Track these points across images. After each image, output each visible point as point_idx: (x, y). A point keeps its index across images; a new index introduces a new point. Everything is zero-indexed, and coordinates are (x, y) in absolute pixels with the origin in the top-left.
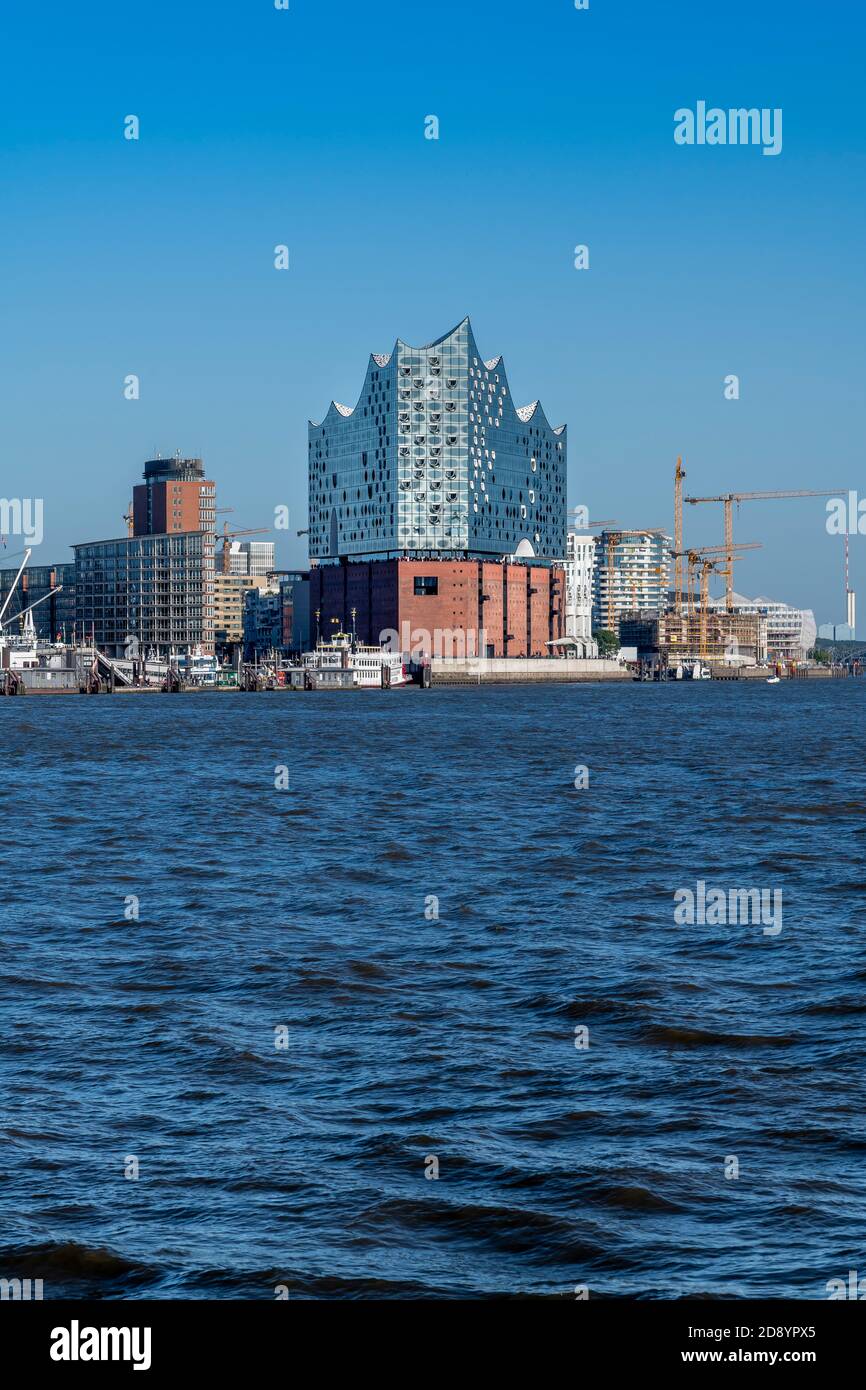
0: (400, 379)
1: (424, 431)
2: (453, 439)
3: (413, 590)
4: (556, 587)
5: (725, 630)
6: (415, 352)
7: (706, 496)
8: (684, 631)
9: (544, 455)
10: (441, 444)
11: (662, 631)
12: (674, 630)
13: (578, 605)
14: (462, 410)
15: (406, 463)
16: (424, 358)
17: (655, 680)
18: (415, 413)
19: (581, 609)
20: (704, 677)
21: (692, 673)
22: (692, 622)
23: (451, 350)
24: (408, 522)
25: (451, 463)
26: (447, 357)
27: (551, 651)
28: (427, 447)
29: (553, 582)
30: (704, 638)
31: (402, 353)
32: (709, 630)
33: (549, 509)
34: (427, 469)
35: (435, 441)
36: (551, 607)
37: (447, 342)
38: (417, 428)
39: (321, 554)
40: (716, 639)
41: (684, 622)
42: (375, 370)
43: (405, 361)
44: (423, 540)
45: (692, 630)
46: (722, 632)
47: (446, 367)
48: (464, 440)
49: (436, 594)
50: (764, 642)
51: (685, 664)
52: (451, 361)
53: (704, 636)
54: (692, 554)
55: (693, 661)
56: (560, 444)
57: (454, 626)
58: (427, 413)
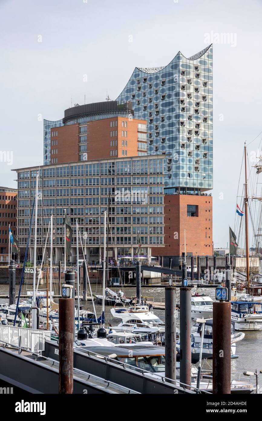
0: (181, 77)
2: (206, 119)
3: (186, 213)
6: (188, 62)
10: (200, 121)
16: (192, 65)
18: (188, 100)
23: (204, 63)
24: (185, 170)
25: (205, 134)
26: (203, 67)
28: (193, 122)
31: (182, 60)
34: (193, 137)
35: (197, 119)
37: (203, 57)
38: (189, 109)
43: (183, 65)
44: (192, 181)
47: (202, 73)
48: (211, 120)
49: (198, 216)
52: (205, 70)
57: (206, 237)
58: (193, 101)
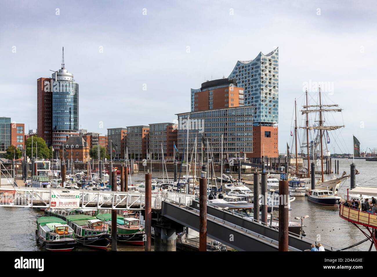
0: (261, 65)
1: (267, 83)
3: (264, 135)
6: (265, 57)
10: (272, 88)
15: (263, 93)
16: (267, 59)
18: (265, 77)
23: (274, 57)
24: (263, 113)
25: (274, 95)
26: (273, 60)
28: (268, 89)
31: (262, 57)
34: (268, 96)
35: (270, 86)
43: (263, 59)
44: (267, 119)
47: (273, 63)
49: (270, 137)
57: (275, 148)
58: (268, 77)
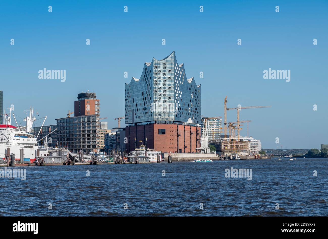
0: (154, 69)
1: (161, 85)
2: (170, 88)
4: (198, 132)
5: (240, 145)
6: (159, 62)
7: (232, 108)
8: (229, 146)
9: (195, 93)
10: (166, 89)
11: (223, 146)
12: (226, 145)
13: (205, 138)
14: (172, 79)
15: (156, 95)
16: (161, 63)
17: (225, 160)
18: (159, 80)
19: (205, 139)
20: (239, 159)
21: (235, 158)
22: (231, 143)
23: (169, 61)
25: (169, 95)
27: (197, 151)
28: (162, 90)
29: (197, 131)
30: (234, 148)
31: (155, 62)
32: (236, 145)
33: (196, 109)
34: (162, 97)
35: (164, 88)
36: (197, 138)
37: (168, 58)
38: (159, 84)
39: (129, 122)
40: (238, 148)
41: (229, 143)
42: (146, 67)
43: (155, 64)
45: (231, 145)
46: (240, 146)
47: (168, 66)
48: (173, 88)
50: (250, 149)
51: (233, 155)
52: (169, 64)
53: (235, 147)
54: (230, 124)
55: (235, 154)
56: (199, 90)
57: (170, 144)
58: (162, 80)
